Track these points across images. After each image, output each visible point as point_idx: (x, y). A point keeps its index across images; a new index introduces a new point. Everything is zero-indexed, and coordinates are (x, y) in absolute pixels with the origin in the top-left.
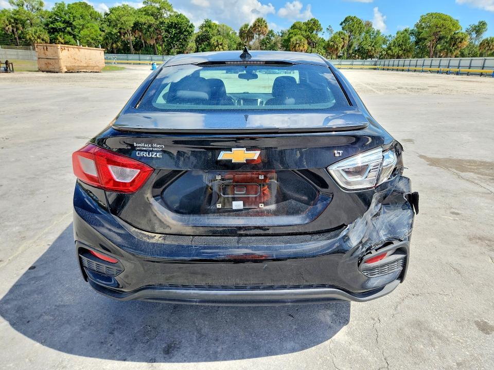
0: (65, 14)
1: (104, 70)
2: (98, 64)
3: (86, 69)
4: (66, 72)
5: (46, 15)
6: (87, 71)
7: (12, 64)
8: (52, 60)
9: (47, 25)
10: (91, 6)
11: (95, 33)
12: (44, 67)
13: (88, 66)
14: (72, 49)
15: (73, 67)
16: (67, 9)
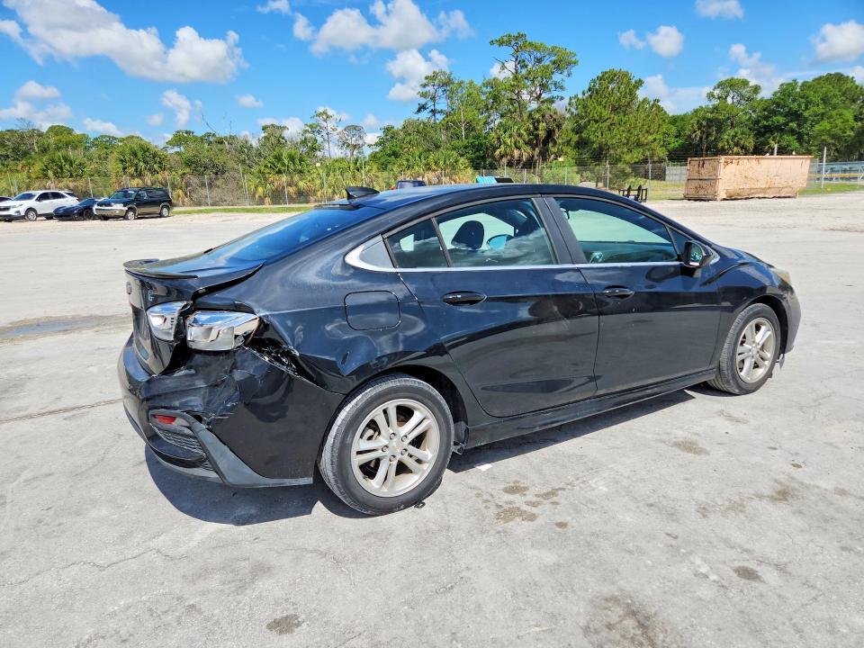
0: (794, 101)
1: (803, 192)
2: (790, 183)
3: (765, 193)
4: (724, 199)
5: (760, 107)
6: (766, 196)
7: (646, 190)
8: (706, 182)
9: (757, 122)
10: (851, 76)
11: (841, 125)
12: (692, 193)
13: (769, 188)
14: (746, 161)
15: (738, 192)
16: (798, 90)
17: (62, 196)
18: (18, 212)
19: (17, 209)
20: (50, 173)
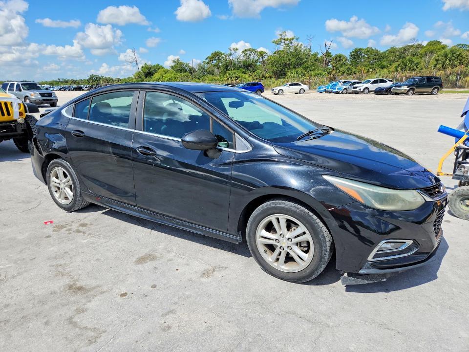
17: (386, 82)
18: (360, 89)
19: (360, 88)
20: (399, 69)
